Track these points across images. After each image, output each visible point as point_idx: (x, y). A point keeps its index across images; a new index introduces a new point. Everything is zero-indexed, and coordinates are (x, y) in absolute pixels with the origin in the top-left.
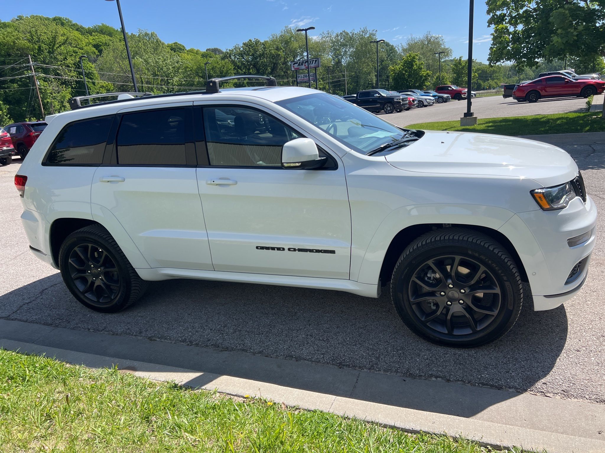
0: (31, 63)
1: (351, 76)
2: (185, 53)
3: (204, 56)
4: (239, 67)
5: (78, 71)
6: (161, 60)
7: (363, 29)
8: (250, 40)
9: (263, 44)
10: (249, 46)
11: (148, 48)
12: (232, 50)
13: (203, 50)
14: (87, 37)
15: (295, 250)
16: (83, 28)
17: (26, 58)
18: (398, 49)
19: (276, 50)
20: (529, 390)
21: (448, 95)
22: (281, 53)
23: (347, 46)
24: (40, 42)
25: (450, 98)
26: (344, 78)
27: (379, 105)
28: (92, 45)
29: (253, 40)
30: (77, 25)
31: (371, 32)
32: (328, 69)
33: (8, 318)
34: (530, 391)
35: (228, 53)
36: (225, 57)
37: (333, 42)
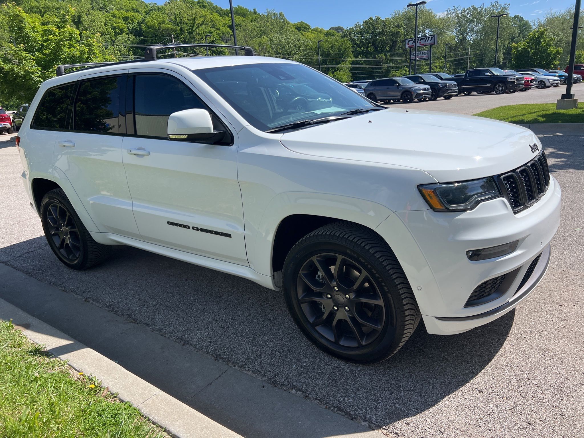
0: (174, 42)
1: (475, 55)
2: (310, 32)
3: (327, 34)
4: (358, 46)
5: (212, 50)
6: (283, 39)
7: (493, 3)
8: (371, 18)
9: (384, 21)
10: (370, 24)
11: (274, 27)
12: (353, 29)
13: (326, 29)
14: (224, 19)
15: (198, 229)
16: (222, 10)
17: (170, 38)
18: (534, 24)
19: (397, 27)
20: (384, 427)
21: (579, 76)
22: (402, 31)
23: (474, 21)
24: (182, 23)
25: (582, 79)
26: (467, 57)
27: (489, 85)
28: (228, 25)
29: (374, 18)
30: (217, 7)
31: (503, 6)
32: (450, 48)
33: (6, 263)
34: (384, 429)
35: (348, 31)
36: (345, 35)
37: (459, 18)
